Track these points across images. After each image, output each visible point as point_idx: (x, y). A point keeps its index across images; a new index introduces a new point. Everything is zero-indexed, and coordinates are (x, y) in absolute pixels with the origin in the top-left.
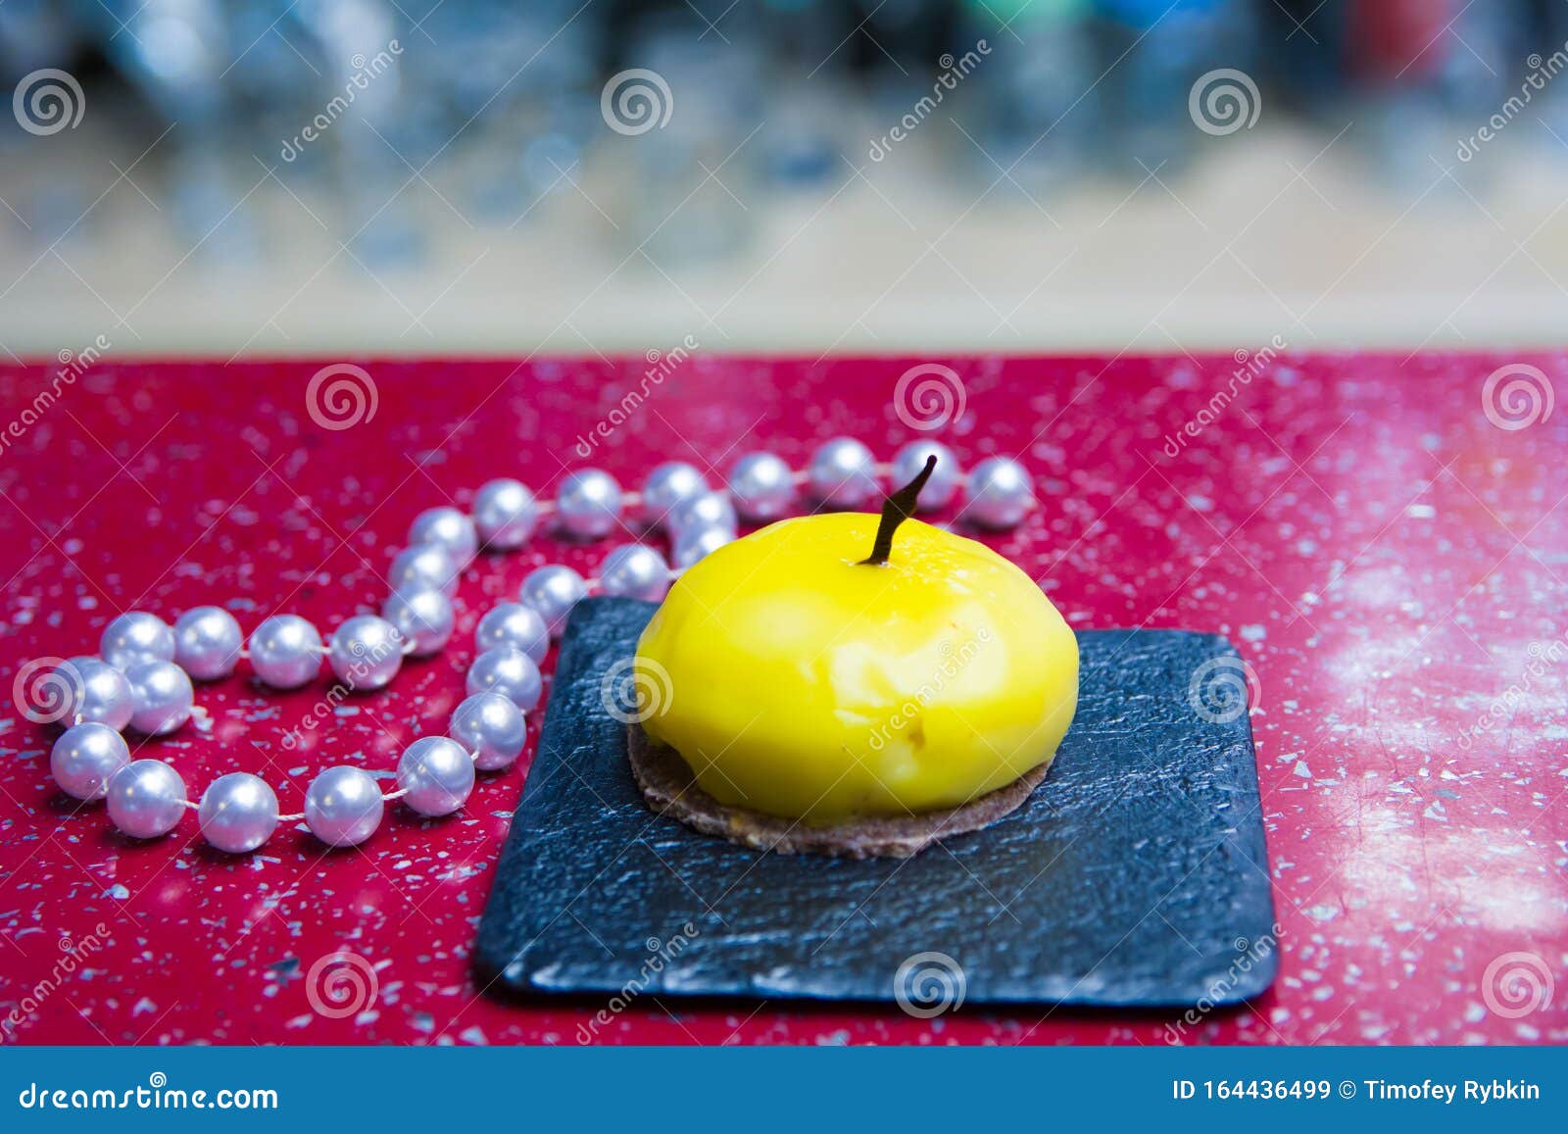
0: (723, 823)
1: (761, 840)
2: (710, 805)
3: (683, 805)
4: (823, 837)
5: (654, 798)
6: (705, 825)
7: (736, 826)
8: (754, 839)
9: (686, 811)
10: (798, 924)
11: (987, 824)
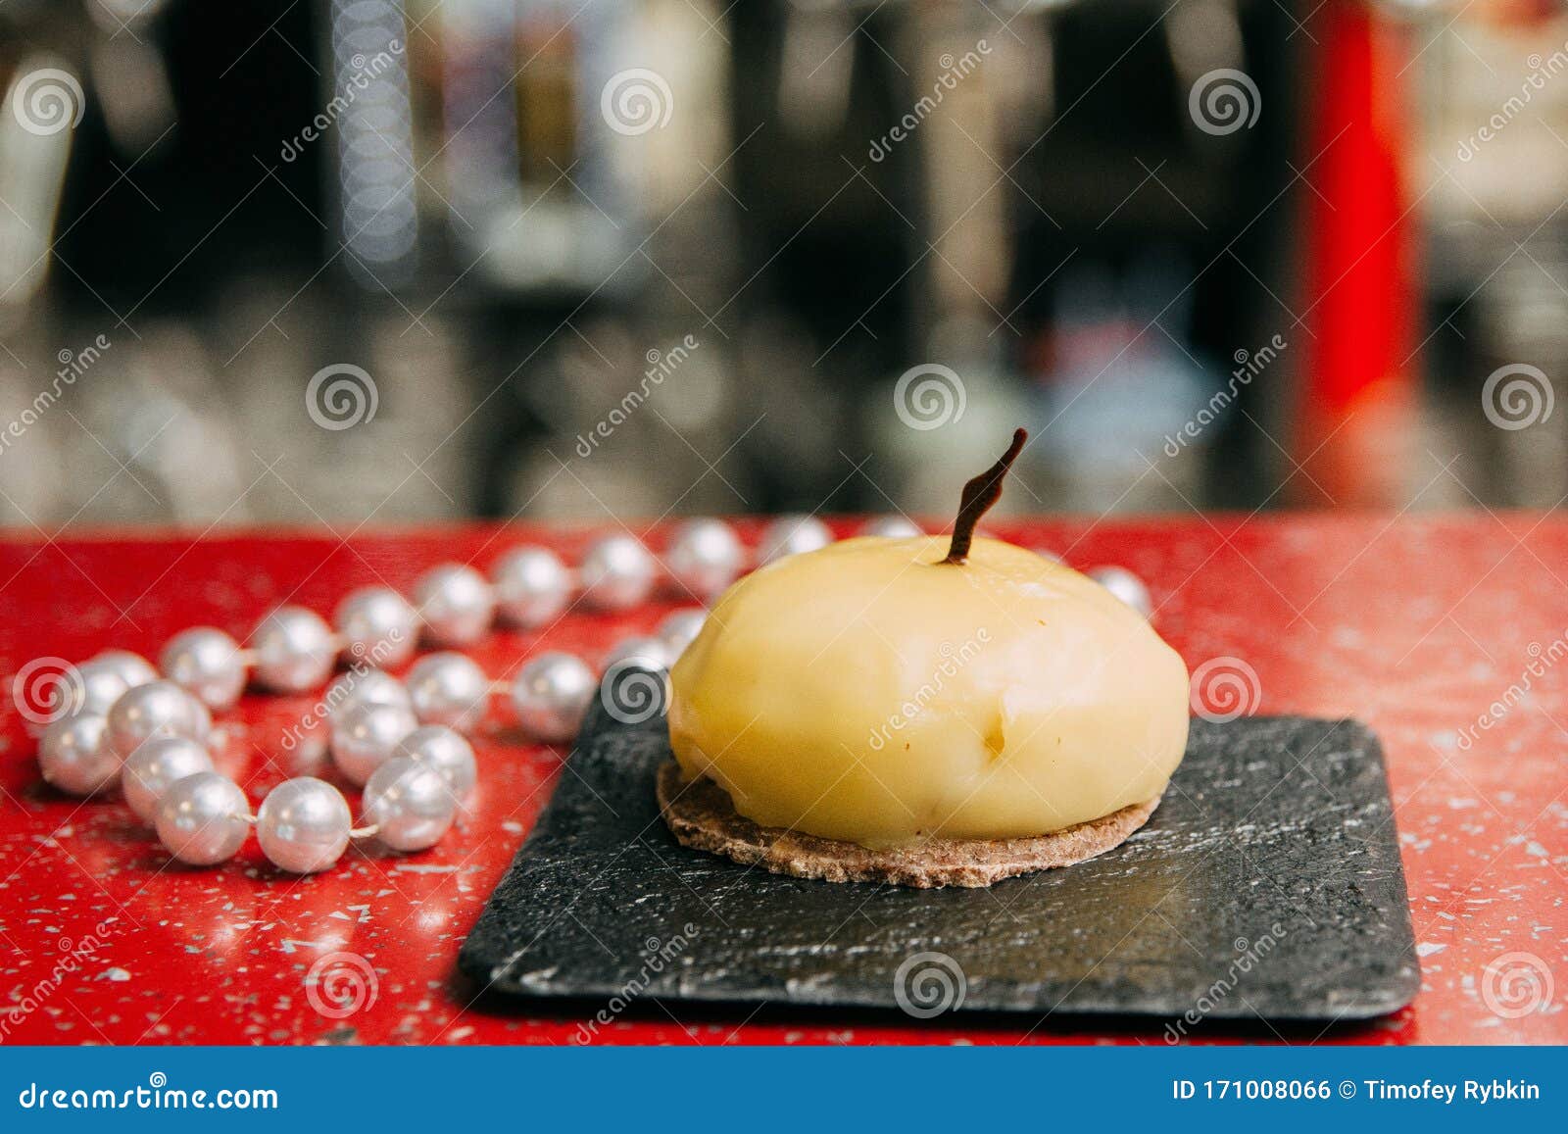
0: (763, 849)
1: (807, 865)
2: (749, 830)
3: (718, 834)
4: (881, 860)
5: (683, 828)
6: (742, 853)
7: (778, 851)
8: (799, 864)
9: (721, 839)
10: (847, 938)
11: (1076, 861)
